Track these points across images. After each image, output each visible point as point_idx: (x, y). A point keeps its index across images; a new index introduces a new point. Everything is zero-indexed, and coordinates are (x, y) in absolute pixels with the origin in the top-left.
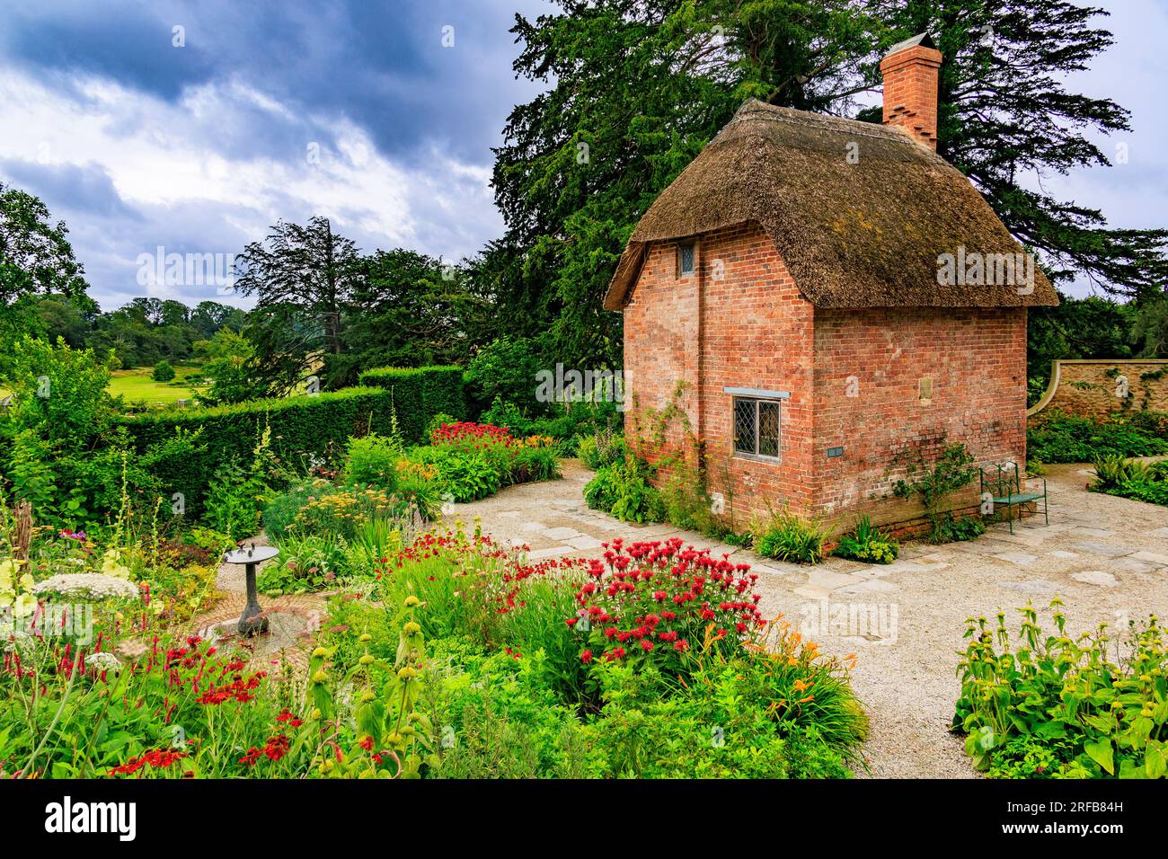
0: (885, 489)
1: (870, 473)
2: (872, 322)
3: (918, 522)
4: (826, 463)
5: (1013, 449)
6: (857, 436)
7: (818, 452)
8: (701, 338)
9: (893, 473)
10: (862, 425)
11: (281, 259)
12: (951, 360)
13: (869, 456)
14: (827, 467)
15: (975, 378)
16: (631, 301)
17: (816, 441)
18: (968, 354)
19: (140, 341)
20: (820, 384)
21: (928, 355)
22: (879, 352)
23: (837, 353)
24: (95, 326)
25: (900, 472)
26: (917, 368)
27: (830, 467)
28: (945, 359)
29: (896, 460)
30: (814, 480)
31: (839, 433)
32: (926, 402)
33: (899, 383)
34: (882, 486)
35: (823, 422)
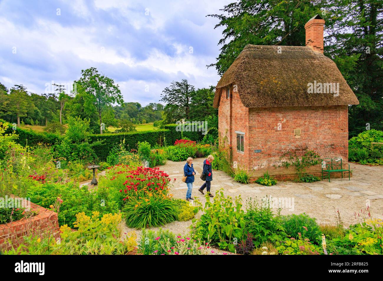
0: (280, 164)
1: (273, 159)
2: (273, 112)
3: (293, 175)
4: (254, 154)
5: (342, 154)
6: (267, 147)
7: (251, 151)
8: (231, 116)
9: (283, 159)
10: (269, 143)
11: (174, 92)
12: (309, 123)
13: (272, 153)
14: (254, 155)
15: (321, 130)
16: (219, 105)
17: (250, 147)
18: (318, 121)
19: (151, 115)
20: (251, 130)
21: (298, 122)
22: (276, 121)
23: (258, 121)
24: (140, 111)
25: (286, 159)
26: (293, 126)
27: (256, 156)
28: (307, 123)
29: (285, 155)
30: (249, 159)
31: (260, 145)
32: (297, 137)
33: (286, 131)
34: (278, 163)
35: (253, 142)
